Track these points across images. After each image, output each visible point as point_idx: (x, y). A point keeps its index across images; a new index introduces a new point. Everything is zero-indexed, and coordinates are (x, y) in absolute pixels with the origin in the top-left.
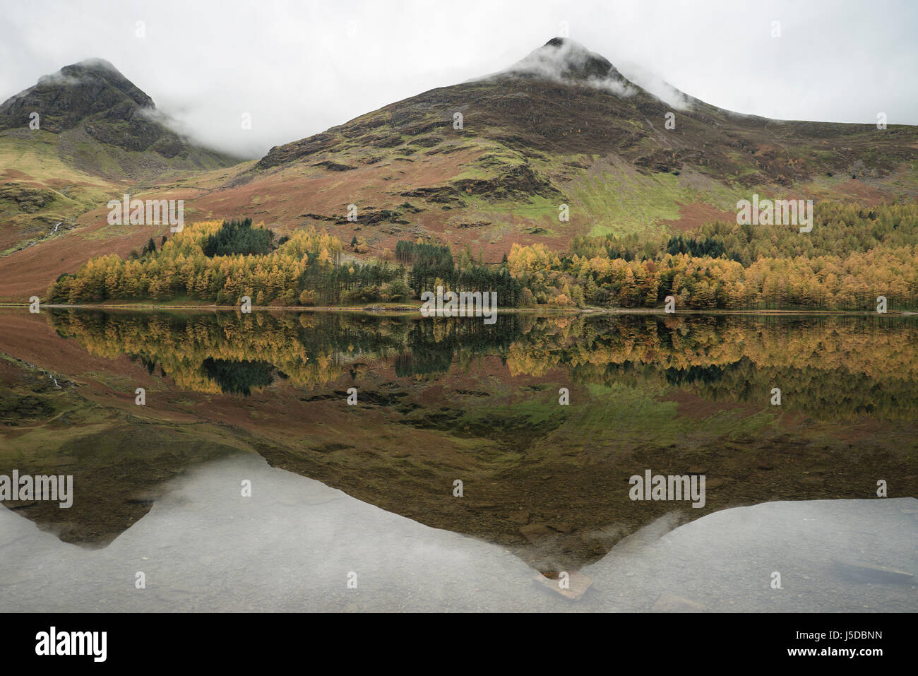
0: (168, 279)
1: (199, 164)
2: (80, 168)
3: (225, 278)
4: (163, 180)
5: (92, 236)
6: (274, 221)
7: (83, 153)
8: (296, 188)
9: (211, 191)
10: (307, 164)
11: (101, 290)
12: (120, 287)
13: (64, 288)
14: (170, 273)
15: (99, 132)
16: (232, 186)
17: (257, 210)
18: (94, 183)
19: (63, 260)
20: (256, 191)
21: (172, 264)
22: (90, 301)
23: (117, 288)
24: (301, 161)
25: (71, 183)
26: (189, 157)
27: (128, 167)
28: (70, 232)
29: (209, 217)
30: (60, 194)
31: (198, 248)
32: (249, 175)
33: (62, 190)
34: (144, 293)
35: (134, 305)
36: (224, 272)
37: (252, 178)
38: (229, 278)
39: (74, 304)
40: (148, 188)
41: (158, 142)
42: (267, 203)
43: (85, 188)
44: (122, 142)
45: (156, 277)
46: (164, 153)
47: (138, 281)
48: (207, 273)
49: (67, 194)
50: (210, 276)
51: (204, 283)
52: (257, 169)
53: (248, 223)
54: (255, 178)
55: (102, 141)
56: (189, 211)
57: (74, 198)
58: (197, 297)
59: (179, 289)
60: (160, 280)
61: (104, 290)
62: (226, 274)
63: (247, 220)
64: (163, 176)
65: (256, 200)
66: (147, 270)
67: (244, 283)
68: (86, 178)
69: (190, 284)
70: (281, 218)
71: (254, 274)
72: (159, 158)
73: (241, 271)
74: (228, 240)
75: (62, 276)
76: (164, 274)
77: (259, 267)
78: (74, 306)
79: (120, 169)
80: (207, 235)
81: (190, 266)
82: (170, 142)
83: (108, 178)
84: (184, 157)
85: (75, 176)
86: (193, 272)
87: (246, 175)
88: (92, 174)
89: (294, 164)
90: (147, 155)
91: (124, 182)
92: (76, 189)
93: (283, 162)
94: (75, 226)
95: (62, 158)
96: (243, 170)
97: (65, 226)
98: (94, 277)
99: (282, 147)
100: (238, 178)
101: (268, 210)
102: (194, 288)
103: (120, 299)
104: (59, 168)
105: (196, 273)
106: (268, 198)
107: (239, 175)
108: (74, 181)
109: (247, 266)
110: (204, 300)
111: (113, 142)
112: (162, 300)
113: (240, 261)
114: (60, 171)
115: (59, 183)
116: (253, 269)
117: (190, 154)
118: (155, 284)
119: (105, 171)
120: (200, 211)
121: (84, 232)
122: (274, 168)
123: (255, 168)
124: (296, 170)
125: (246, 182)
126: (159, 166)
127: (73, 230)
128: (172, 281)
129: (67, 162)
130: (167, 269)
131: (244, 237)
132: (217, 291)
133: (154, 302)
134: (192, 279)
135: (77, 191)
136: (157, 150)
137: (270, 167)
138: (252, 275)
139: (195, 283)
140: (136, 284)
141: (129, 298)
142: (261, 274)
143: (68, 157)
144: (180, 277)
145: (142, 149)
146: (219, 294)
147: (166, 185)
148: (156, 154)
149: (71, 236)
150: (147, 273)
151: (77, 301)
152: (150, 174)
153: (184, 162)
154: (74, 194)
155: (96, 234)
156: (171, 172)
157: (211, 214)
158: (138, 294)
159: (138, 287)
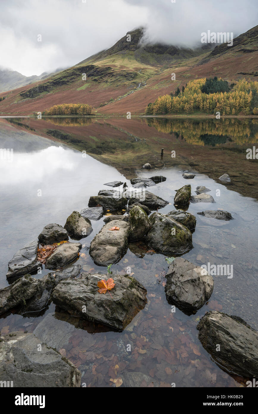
0: (192, 104)
1: (184, 57)
2: (142, 62)
3: (216, 103)
4: (172, 64)
5: (154, 88)
6: (225, 77)
7: (143, 57)
8: (232, 62)
9: (193, 67)
10: (233, 51)
11: (165, 109)
12: (172, 108)
13: (151, 109)
14: (193, 101)
15: (148, 49)
16: (202, 64)
17: (216, 73)
18: (148, 68)
19: (145, 98)
20: (214, 65)
21: (192, 98)
22: (162, 114)
23: (171, 108)
24: (230, 50)
25: (141, 68)
26: (180, 54)
27: (159, 60)
28: (144, 87)
29: (197, 77)
30: (138, 73)
31: (200, 90)
32: (208, 59)
33: (139, 71)
34: (182, 111)
35: (179, 115)
36: (215, 100)
37: (209, 60)
38: (218, 103)
39: (155, 115)
40: (168, 68)
41: (168, 50)
42: (220, 69)
43: (146, 70)
44: (155, 51)
45: (187, 103)
46: (171, 54)
47: (179, 105)
48: (208, 101)
49: (141, 72)
50: (210, 102)
51: (208, 105)
52: (211, 56)
53: (216, 79)
54: (211, 60)
55: (149, 52)
56: (188, 76)
57: (143, 74)
58: (205, 111)
59: (197, 108)
60: (189, 105)
61: (166, 109)
62: (217, 101)
63: (215, 77)
64: (172, 62)
65: (215, 69)
66: (183, 100)
67: (225, 105)
68: (146, 66)
69: (201, 106)
70: (228, 76)
71: (229, 101)
72: (169, 56)
73: (223, 99)
74: (210, 86)
75: (150, 104)
76: (190, 102)
77: (231, 97)
78: (155, 116)
79: (156, 62)
80: (202, 85)
81: (200, 98)
82: (173, 49)
83: (153, 65)
84: (178, 54)
85: (143, 66)
86: (202, 101)
87: (206, 59)
88: (147, 64)
89: (227, 52)
90: (165, 55)
91: (158, 66)
92: (143, 70)
93: (222, 52)
94: (146, 85)
95: (136, 60)
96: (204, 57)
97: (142, 85)
98: (162, 104)
99: (221, 45)
100: (203, 60)
101: (221, 73)
102: (203, 108)
103: (172, 113)
104: (136, 63)
105: (203, 101)
106: (220, 67)
107: (204, 59)
108: (142, 68)
109: (225, 98)
110: (208, 113)
111: (153, 52)
112: (190, 113)
113: (221, 95)
114: (137, 65)
115: (138, 69)
116: (228, 98)
117: (180, 53)
118: (187, 106)
119: (151, 63)
120: (193, 75)
121: (150, 86)
122: (219, 55)
123: (210, 55)
124: (229, 54)
125: (208, 61)
126: (169, 59)
127: (146, 86)
128: (193, 105)
129: (138, 61)
130: (191, 100)
131: (216, 85)
132: (213, 109)
133: (187, 114)
134: (202, 104)
135: (144, 71)
136: (168, 53)
137: (216, 54)
138: (228, 101)
139: (203, 105)
140: (179, 107)
141: (176, 112)
142: (232, 101)
143: (138, 59)
144: (197, 103)
145: (163, 53)
146: (214, 110)
147: (174, 66)
148: (168, 54)
149: (146, 88)
150: (183, 102)
151: (157, 114)
152: (167, 62)
153: (178, 56)
154: (143, 72)
155: (155, 87)
156: (174, 61)
157: (197, 76)
158: (180, 111)
159: (180, 108)
